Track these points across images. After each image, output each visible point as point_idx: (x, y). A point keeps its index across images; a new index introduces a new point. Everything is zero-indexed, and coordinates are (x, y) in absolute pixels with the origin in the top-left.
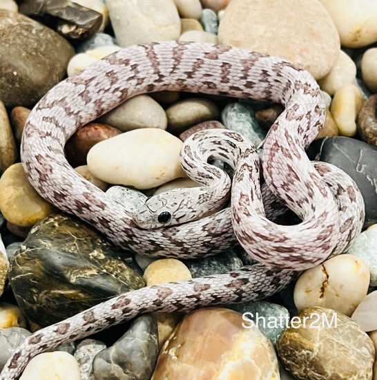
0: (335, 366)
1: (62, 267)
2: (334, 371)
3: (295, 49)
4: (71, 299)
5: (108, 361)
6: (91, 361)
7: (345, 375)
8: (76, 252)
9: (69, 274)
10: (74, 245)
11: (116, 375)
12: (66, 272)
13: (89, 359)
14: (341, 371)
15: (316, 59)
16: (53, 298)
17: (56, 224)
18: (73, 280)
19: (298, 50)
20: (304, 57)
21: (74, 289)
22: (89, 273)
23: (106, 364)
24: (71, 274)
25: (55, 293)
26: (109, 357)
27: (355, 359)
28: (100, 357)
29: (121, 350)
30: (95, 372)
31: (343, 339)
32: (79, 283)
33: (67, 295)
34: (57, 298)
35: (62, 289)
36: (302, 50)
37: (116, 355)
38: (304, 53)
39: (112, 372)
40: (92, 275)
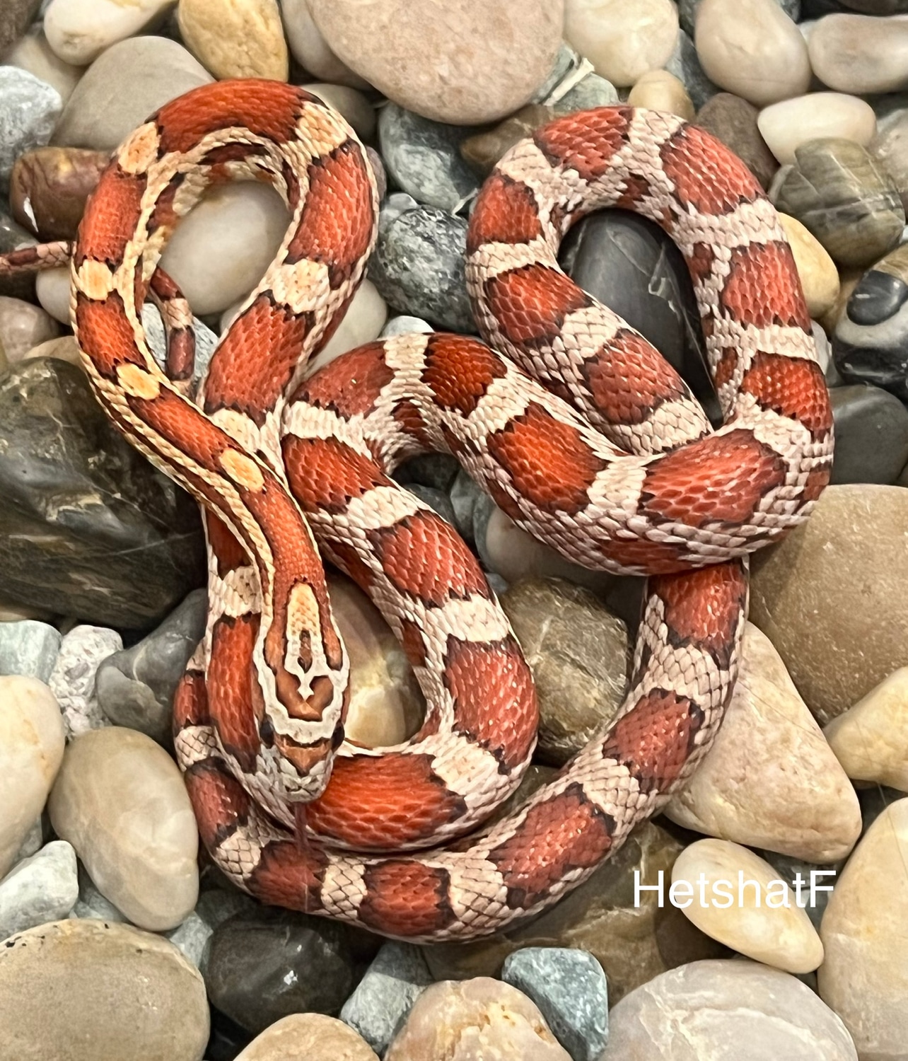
0: (557, 707)
1: (30, 490)
2: (553, 715)
3: (446, 42)
4: (48, 552)
5: (128, 674)
6: (92, 672)
7: (573, 725)
8: (59, 458)
9: (43, 504)
10: (57, 441)
11: (141, 702)
12: (37, 499)
13: (86, 669)
14: (566, 718)
15: (481, 80)
16: (13, 549)
17: (24, 393)
18: (53, 516)
19: (452, 46)
20: (457, 65)
21: (54, 534)
22: (86, 500)
23: (123, 679)
24: (47, 505)
25: (17, 541)
26: (131, 668)
27: (598, 697)
28: (113, 664)
29: (155, 657)
30: (100, 692)
31: (588, 654)
32: (62, 521)
33: (42, 544)
34: (22, 550)
35: (31, 533)
36: (459, 50)
37: (144, 665)
38: (462, 59)
39: (132, 696)
40: (89, 506)
